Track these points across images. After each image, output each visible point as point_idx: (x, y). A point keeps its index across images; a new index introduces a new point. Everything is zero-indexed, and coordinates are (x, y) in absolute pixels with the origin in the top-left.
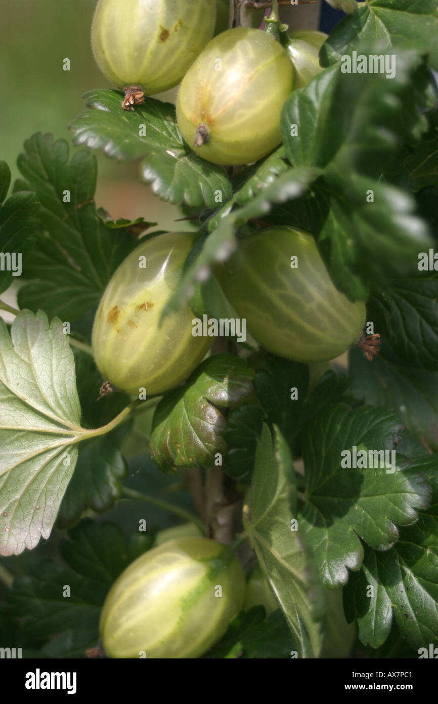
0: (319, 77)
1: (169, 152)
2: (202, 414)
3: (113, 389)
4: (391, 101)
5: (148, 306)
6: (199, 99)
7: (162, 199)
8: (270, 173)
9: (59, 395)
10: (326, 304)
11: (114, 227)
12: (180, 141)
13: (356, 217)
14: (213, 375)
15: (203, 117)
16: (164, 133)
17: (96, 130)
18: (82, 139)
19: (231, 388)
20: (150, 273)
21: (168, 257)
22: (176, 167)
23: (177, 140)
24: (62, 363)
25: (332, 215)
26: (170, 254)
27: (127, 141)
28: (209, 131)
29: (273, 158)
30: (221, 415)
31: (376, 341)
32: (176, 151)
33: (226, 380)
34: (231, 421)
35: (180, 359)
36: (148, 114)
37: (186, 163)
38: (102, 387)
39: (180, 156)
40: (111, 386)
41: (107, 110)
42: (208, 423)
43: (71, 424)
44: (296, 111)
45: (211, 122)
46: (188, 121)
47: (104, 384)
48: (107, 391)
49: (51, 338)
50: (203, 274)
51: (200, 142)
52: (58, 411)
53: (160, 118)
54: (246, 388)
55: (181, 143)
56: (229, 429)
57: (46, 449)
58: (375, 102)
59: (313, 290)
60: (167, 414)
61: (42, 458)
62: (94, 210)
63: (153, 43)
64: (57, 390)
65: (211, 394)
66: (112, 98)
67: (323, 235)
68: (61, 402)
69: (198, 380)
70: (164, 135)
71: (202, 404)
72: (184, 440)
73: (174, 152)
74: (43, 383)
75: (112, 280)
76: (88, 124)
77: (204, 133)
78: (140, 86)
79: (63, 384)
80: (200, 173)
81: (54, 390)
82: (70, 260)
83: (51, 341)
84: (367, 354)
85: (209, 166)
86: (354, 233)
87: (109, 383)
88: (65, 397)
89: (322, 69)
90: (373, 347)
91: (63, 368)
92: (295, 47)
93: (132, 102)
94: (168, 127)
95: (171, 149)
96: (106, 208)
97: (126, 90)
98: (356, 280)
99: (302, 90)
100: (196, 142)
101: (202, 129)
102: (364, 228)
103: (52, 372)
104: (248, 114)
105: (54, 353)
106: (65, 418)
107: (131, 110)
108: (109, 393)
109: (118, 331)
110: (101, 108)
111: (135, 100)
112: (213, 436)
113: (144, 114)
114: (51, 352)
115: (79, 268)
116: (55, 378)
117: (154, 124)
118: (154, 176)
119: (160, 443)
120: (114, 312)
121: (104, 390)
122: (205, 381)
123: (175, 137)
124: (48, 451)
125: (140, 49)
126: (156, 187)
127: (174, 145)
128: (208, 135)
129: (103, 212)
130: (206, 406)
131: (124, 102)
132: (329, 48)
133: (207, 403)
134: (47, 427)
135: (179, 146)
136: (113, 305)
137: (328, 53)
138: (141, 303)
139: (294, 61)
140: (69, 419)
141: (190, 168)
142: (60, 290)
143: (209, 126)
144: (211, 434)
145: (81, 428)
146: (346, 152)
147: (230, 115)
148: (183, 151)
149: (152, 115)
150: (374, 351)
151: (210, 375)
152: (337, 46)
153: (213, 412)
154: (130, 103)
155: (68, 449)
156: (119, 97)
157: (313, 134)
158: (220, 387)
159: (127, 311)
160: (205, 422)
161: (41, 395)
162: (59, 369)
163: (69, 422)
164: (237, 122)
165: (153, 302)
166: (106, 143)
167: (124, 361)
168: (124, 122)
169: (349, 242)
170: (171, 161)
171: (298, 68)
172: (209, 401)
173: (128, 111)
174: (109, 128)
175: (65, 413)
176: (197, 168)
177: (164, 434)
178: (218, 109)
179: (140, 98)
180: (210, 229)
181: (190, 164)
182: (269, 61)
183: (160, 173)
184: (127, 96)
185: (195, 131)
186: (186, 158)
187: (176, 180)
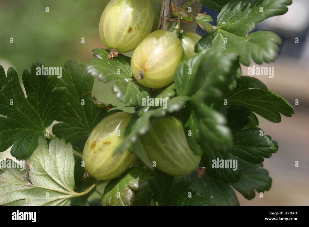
0: (193, 57)
1: (126, 79)
2: (126, 192)
3: (89, 176)
4: (221, 78)
5: (109, 143)
6: (142, 59)
7: (121, 101)
8: (167, 96)
9: (66, 176)
10: (184, 153)
11: (98, 106)
12: (131, 74)
13: (201, 121)
14: (133, 176)
15: (142, 67)
16: (125, 70)
17: (96, 68)
18: (90, 71)
19: (140, 183)
20: (111, 129)
21: (120, 123)
22: (128, 87)
23: (130, 74)
24: (69, 162)
25: (191, 117)
26: (121, 122)
27: (109, 74)
28: (144, 73)
29: (169, 88)
30: (134, 194)
31: (204, 170)
32: (129, 79)
33: (138, 179)
34: (138, 195)
35: (120, 167)
36: (119, 61)
37: (132, 85)
38: (85, 174)
39: (130, 82)
40: (88, 174)
41: (102, 58)
42: (128, 196)
43: (70, 189)
44: (182, 71)
45: (145, 70)
46: (136, 68)
47: (86, 173)
48: (87, 176)
49: (66, 151)
50: (134, 139)
51: (139, 78)
52: (65, 183)
53: (124, 63)
54: (146, 183)
55: (131, 75)
56: (137, 199)
57: (58, 199)
58: (214, 77)
59: (179, 146)
60: (111, 189)
61: (55, 202)
62: (91, 97)
63: (125, 32)
64: (65, 174)
65: (130, 184)
66: (104, 53)
67: (187, 125)
68: (67, 179)
69: (126, 176)
70: (125, 72)
71: (126, 188)
72: (117, 202)
73: (128, 80)
74: (60, 170)
75: (94, 129)
76: (93, 65)
77: (142, 74)
78: (117, 50)
79: (68, 172)
80: (138, 90)
81: (64, 174)
82: (78, 116)
83: (65, 153)
84: (199, 175)
85: (142, 87)
86: (199, 128)
87: (88, 173)
88: (68, 177)
89: (195, 54)
90: (202, 172)
91: (69, 165)
92: (185, 40)
93: (113, 56)
94: (127, 68)
95: (127, 78)
96: (96, 97)
97: (111, 50)
98: (198, 147)
99: (185, 62)
100: (138, 78)
101: (141, 72)
102: (204, 127)
103: (64, 166)
104: (161, 69)
105: (66, 158)
106: (67, 186)
107: (112, 59)
108: (87, 177)
109: (95, 152)
110: (99, 57)
111: (114, 55)
112: (129, 202)
113: (117, 61)
114: (65, 157)
115: (81, 120)
116: (65, 169)
117: (121, 66)
118: (119, 91)
119: (106, 201)
120: (94, 143)
121: (85, 176)
122: (129, 178)
123: (129, 72)
124: (58, 200)
125: (119, 35)
126: (119, 95)
127: (128, 76)
128: (143, 75)
129: (95, 99)
130: (128, 189)
131: (110, 55)
132: (199, 45)
133: (129, 188)
134: (59, 189)
135: (130, 77)
136: (94, 140)
137: (199, 47)
138: (106, 141)
139: (183, 46)
140: (69, 187)
141: (134, 87)
142: (71, 128)
143: (144, 71)
144: (128, 201)
145: (74, 192)
146: (200, 93)
147: (153, 68)
148: (131, 79)
149: (121, 62)
150: (202, 174)
151: (131, 175)
152: (203, 45)
153: (130, 192)
154: (112, 56)
155: (67, 200)
156: (108, 53)
157: (188, 81)
158: (135, 181)
159: (99, 144)
160: (126, 196)
161: (59, 175)
162: (67, 165)
163: (69, 188)
164: (156, 71)
165: (111, 142)
166: (99, 74)
167: (95, 165)
168: (109, 65)
169: (197, 131)
170: (126, 84)
171: (185, 49)
172: (129, 187)
173: (111, 59)
174: (102, 67)
175: (67, 185)
176: (137, 88)
177: (109, 198)
178: (149, 65)
179: (116, 55)
180: (139, 115)
181: (134, 85)
182: (173, 47)
183: (121, 89)
184: (111, 53)
185: (138, 72)
186: (133, 82)
187: (127, 93)
